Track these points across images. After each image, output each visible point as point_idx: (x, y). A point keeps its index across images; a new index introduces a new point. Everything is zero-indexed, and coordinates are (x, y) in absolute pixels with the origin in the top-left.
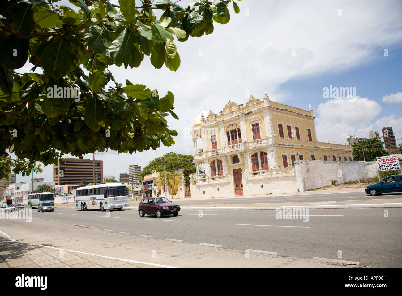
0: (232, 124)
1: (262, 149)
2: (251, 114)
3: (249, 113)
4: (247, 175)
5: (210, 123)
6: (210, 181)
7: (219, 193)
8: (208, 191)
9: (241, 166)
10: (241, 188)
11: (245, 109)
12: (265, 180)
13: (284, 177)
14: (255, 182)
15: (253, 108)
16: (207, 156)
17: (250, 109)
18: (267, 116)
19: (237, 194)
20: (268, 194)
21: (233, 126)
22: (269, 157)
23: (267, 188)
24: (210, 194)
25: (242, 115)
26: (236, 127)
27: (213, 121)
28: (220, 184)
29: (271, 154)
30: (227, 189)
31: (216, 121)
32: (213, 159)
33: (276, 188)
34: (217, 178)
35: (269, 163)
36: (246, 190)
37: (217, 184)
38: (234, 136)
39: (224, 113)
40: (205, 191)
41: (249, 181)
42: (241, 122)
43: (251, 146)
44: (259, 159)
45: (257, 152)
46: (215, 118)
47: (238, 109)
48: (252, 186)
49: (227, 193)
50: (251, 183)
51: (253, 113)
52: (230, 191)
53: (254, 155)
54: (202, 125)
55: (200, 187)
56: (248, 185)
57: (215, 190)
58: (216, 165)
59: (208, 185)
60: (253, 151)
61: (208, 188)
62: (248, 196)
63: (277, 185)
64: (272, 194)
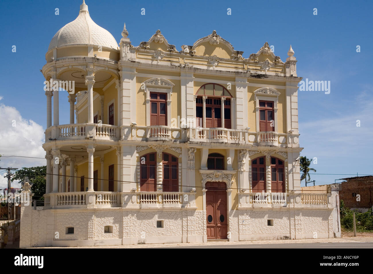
0: (214, 84)
1: (275, 153)
3: (259, 76)
4: (242, 197)
5: (153, 60)
6: (137, 203)
7: (163, 233)
8: (126, 227)
9: (228, 177)
10: (219, 223)
11: (249, 66)
12: (277, 211)
13: (314, 209)
14: (257, 213)
15: (266, 70)
16: (133, 137)
17: (259, 68)
18: (293, 94)
19: (209, 236)
20: (282, 239)
21: (214, 88)
22: (288, 170)
23: (281, 227)
24: (132, 235)
25: (246, 74)
26: (223, 94)
27: (162, 58)
28: (167, 212)
29: (294, 166)
30: (187, 223)
31: (169, 61)
32: (151, 148)
33: (298, 228)
34: (160, 196)
35: (288, 181)
36: (236, 227)
37: (160, 211)
38: (212, 110)
39: (195, 52)
40: (114, 225)
41: (244, 211)
42: (239, 87)
43: (253, 141)
44: (269, 170)
45: (265, 155)
46: (167, 55)
47: (232, 57)
48: (249, 221)
49: (185, 233)
50: (247, 215)
51: (268, 78)
52: (196, 228)
53: (257, 160)
54: (126, 55)
55: (96, 216)
56: (241, 218)
57: (149, 225)
58: (161, 163)
59: (128, 212)
60: (258, 151)
61: (126, 218)
62: (240, 240)
63: (299, 223)
64: (289, 239)
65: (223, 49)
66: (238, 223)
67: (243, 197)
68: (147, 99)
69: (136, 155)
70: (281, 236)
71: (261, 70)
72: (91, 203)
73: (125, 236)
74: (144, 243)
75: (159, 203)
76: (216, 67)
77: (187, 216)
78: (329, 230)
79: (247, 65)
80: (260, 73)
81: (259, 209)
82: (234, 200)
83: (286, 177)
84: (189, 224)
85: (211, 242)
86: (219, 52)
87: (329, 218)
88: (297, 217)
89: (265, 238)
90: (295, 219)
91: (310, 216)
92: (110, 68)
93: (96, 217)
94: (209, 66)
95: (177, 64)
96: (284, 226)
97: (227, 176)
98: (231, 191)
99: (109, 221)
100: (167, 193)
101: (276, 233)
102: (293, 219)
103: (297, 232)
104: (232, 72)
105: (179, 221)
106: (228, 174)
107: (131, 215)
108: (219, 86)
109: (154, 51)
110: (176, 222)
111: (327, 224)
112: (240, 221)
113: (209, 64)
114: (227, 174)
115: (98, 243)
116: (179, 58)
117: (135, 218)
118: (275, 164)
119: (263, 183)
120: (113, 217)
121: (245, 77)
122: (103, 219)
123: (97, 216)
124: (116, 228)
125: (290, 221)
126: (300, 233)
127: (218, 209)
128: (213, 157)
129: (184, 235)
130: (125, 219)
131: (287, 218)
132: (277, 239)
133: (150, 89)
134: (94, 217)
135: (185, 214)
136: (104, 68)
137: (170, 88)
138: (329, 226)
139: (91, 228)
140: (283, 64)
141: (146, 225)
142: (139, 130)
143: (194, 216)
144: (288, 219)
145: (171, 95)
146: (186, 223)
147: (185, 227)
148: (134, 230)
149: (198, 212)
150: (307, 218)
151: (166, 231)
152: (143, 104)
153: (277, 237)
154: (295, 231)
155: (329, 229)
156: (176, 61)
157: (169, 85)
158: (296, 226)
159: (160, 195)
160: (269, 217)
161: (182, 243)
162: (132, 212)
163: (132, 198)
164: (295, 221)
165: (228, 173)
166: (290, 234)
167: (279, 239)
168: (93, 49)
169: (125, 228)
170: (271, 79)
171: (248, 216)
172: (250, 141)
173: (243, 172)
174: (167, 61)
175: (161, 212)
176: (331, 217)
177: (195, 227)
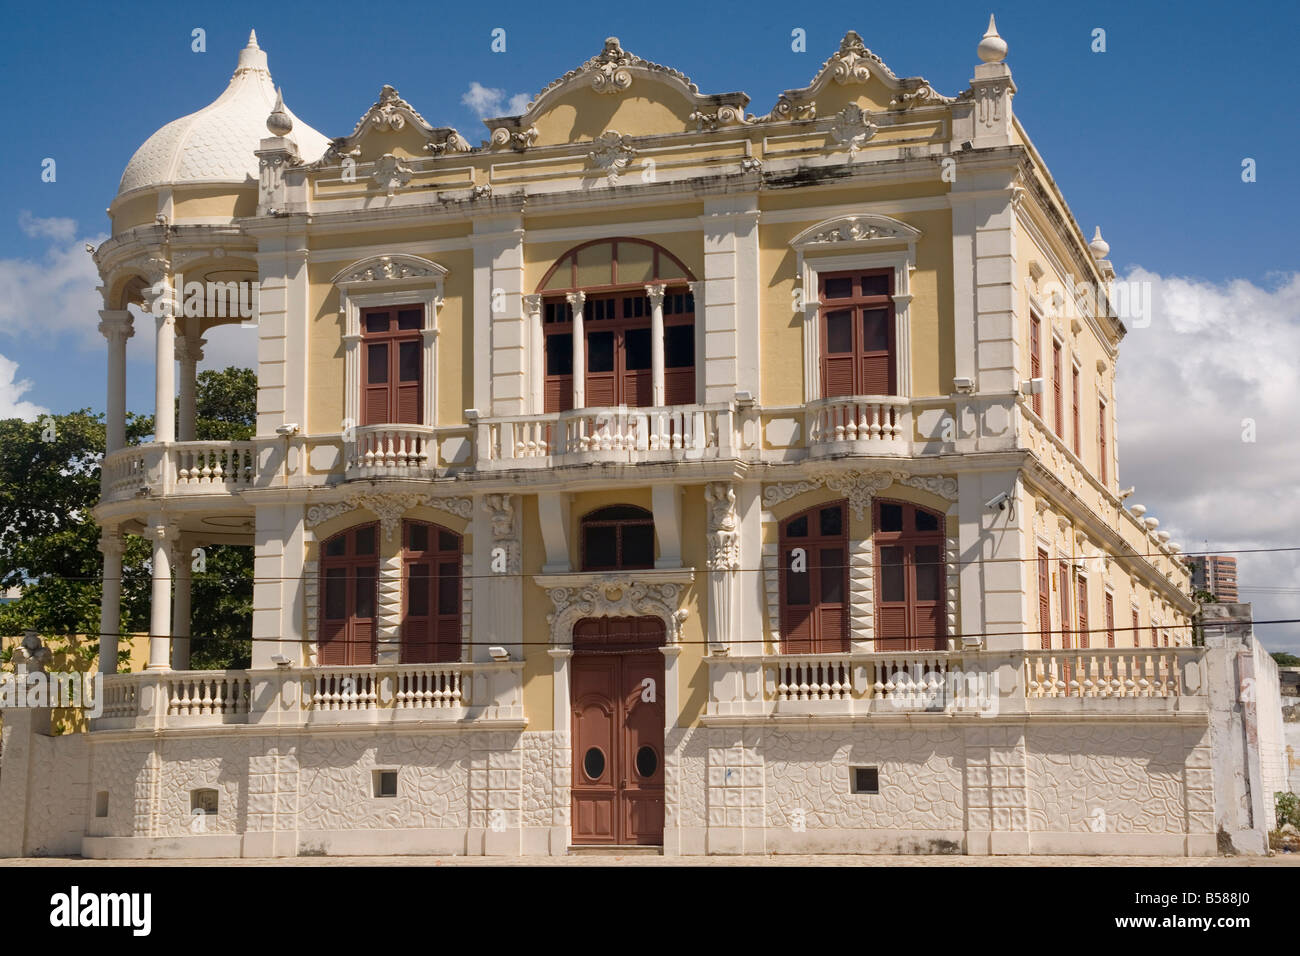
0: (614, 241)
1: (895, 482)
2: (827, 186)
3: (806, 177)
4: (724, 675)
5: (369, 196)
6: (303, 706)
7: (392, 818)
8: (259, 792)
9: (663, 596)
10: (635, 779)
11: (769, 142)
12: (897, 731)
13: (1092, 720)
14: (795, 737)
15: (854, 147)
16: (290, 477)
17: (820, 143)
18: (983, 225)
19: (590, 833)
20: (922, 852)
21: (615, 257)
22: (956, 550)
23: (919, 799)
24: (279, 822)
25: (740, 178)
26: (655, 274)
27: (404, 183)
28: (409, 737)
29: (988, 530)
30: (487, 781)
31: (433, 186)
32: (360, 506)
33: (1006, 803)
34: (386, 679)
35: (958, 601)
36: (695, 799)
37: (385, 735)
38: (615, 342)
39: (533, 138)
40: (221, 788)
41: (732, 731)
42: (717, 237)
43: (787, 442)
44: (865, 554)
45: (845, 495)
46: (425, 165)
47: (691, 125)
48: (758, 773)
49: (480, 818)
50: (750, 748)
51: (853, 178)
52: (525, 799)
53: (809, 519)
54: (272, 198)
55: (162, 755)
56: (719, 761)
57: (344, 788)
58: (396, 561)
59: (266, 741)
60: (810, 483)
61: (258, 761)
62: (710, 851)
63: (1013, 782)
64: (957, 851)
65: (651, 102)
66: (706, 781)
67: (728, 675)
68: (348, 334)
69: (302, 537)
70: (914, 837)
71: (829, 148)
72: (147, 712)
73: (252, 827)
74: (323, 854)
75: (382, 704)
76: (621, 173)
77: (484, 753)
78: (1187, 817)
79: (762, 141)
80: (820, 161)
81: (801, 722)
82: (690, 686)
83: (950, 582)
84: (492, 785)
85: (584, 854)
86: (635, 118)
87: (1189, 762)
88: (1000, 754)
89: (832, 846)
90: (989, 767)
91: (1075, 753)
92: (232, 249)
93: (163, 759)
94: (590, 177)
95: (463, 194)
96: (934, 795)
97: (655, 592)
98: (677, 653)
99: (206, 773)
100: (410, 668)
101: (893, 826)
102: (979, 763)
103: (1000, 822)
104: (676, 182)
105: (456, 771)
106: (661, 585)
107: (276, 750)
108: (637, 247)
109: (373, 163)
110: (444, 773)
111: (1177, 790)
112: (711, 773)
113: (594, 169)
114: (656, 585)
115: (160, 847)
116: (469, 171)
117: (292, 761)
118: (901, 530)
119: (838, 613)
120: (220, 759)
121: (738, 191)
122: (186, 765)
123: (166, 756)
124: (228, 796)
125: (965, 772)
126: (1015, 826)
127: (628, 723)
128: (608, 523)
129: (475, 825)
130: (256, 767)
131: (950, 759)
132: (896, 851)
133: (357, 300)
134: (154, 760)
135: (481, 744)
136: (207, 254)
137: (433, 285)
138: (1190, 799)
139: (142, 795)
140: (943, 103)
141: (333, 788)
142: (317, 447)
143: (514, 754)
144: (955, 765)
145: (439, 308)
146: (483, 781)
147: (479, 794)
148: (288, 805)
149: (533, 738)
150: (1059, 758)
151: (406, 810)
152: (336, 356)
153: (894, 844)
154: (991, 817)
155: (1186, 811)
156: (457, 182)
157: (426, 275)
158: (994, 796)
159: (388, 675)
160: (854, 756)
161: (465, 855)
162: (280, 740)
163: (281, 690)
164: (988, 774)
165: (662, 582)
166: (966, 829)
167: (905, 850)
168: (171, 199)
169: (255, 799)
170: (867, 180)
171: (752, 753)
172: (774, 443)
173: (722, 571)
174: (425, 188)
175: (387, 738)
176: (1199, 756)
177: (517, 794)
